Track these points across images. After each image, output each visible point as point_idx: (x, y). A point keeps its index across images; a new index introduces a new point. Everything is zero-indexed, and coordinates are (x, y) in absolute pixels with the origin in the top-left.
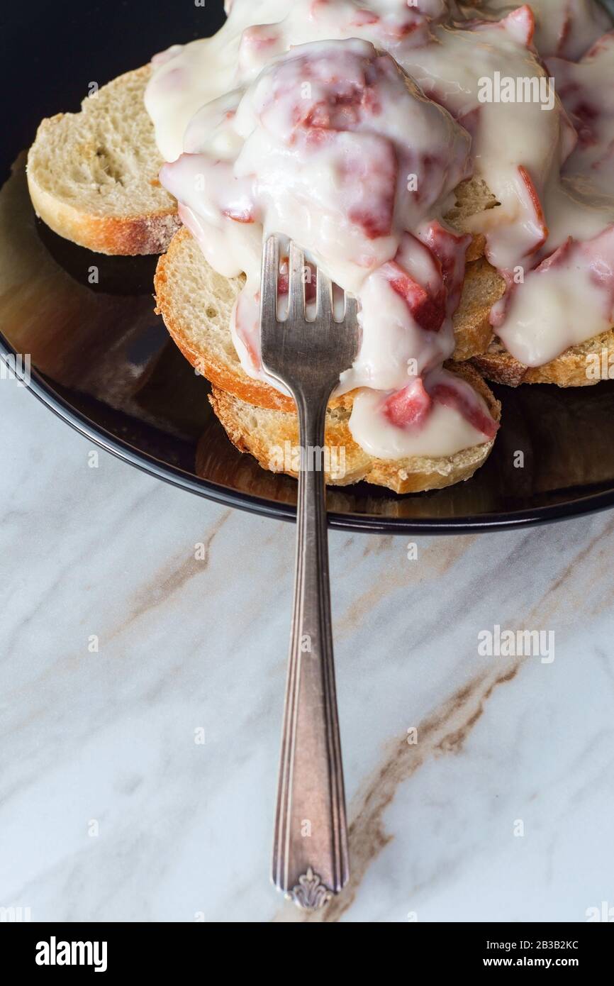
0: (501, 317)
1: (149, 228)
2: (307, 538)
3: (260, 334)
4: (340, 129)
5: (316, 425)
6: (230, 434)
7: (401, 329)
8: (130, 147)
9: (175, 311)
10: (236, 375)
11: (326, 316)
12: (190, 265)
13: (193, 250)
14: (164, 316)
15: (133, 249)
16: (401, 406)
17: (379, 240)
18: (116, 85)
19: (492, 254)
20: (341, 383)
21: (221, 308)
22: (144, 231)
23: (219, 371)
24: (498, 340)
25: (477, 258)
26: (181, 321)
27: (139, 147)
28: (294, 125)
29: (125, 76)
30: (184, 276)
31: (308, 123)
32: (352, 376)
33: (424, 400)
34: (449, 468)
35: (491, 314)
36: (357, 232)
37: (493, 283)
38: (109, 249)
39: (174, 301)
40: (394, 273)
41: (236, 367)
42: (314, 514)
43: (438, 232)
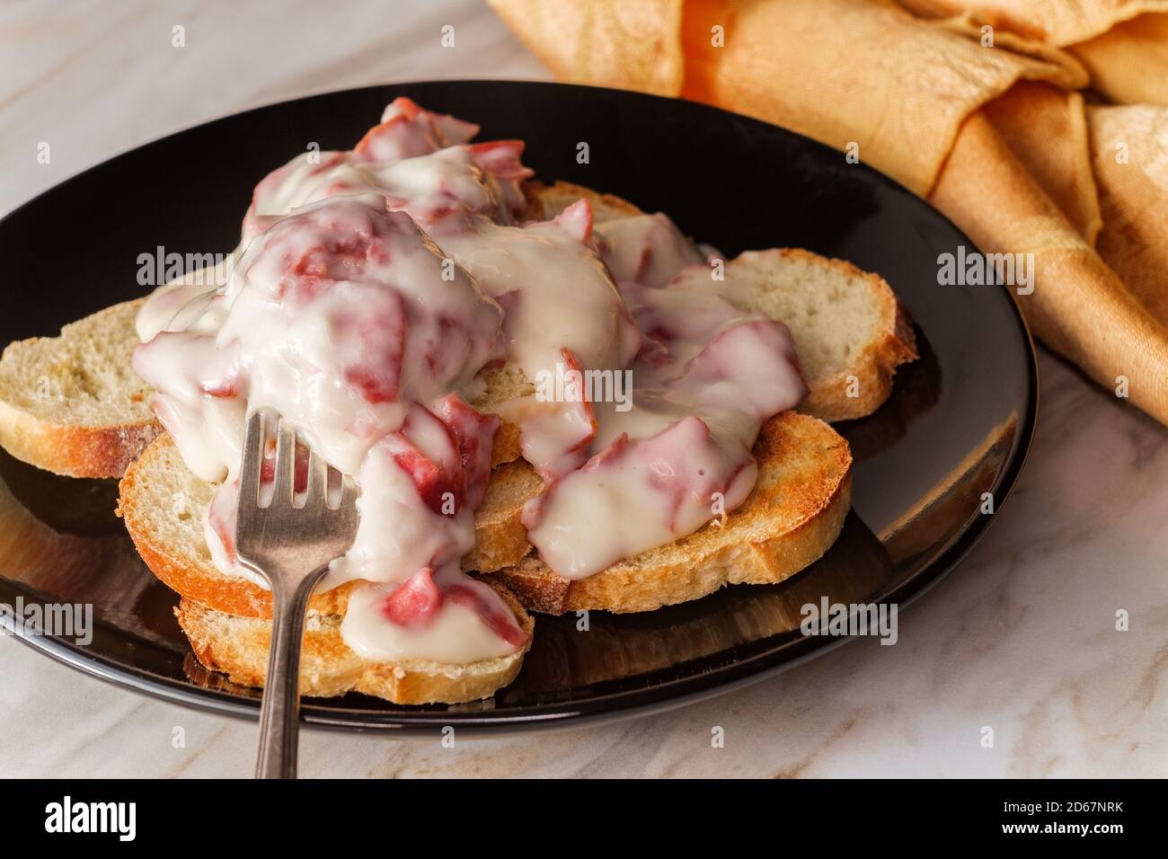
0: (534, 514)
1: (123, 441)
2: (272, 728)
3: (236, 521)
4: (337, 279)
5: (294, 611)
6: (194, 642)
7: (404, 508)
8: (113, 367)
9: (140, 513)
10: (204, 572)
11: (318, 502)
12: (165, 471)
13: (171, 455)
14: (126, 518)
15: (103, 469)
16: (404, 601)
17: (383, 406)
18: (106, 316)
19: (529, 446)
20: (331, 573)
21: (197, 511)
22: (117, 444)
23: (185, 567)
24: (535, 553)
25: (512, 460)
26: (147, 523)
27: (122, 368)
28: (284, 273)
29: (119, 307)
30: (157, 481)
31: (301, 270)
32: (344, 564)
33: (431, 593)
34: (460, 671)
35: (524, 511)
36: (356, 395)
37: (530, 486)
38: (75, 469)
39: (141, 504)
40: (399, 448)
41: (205, 565)
42: (282, 702)
43: (455, 405)
